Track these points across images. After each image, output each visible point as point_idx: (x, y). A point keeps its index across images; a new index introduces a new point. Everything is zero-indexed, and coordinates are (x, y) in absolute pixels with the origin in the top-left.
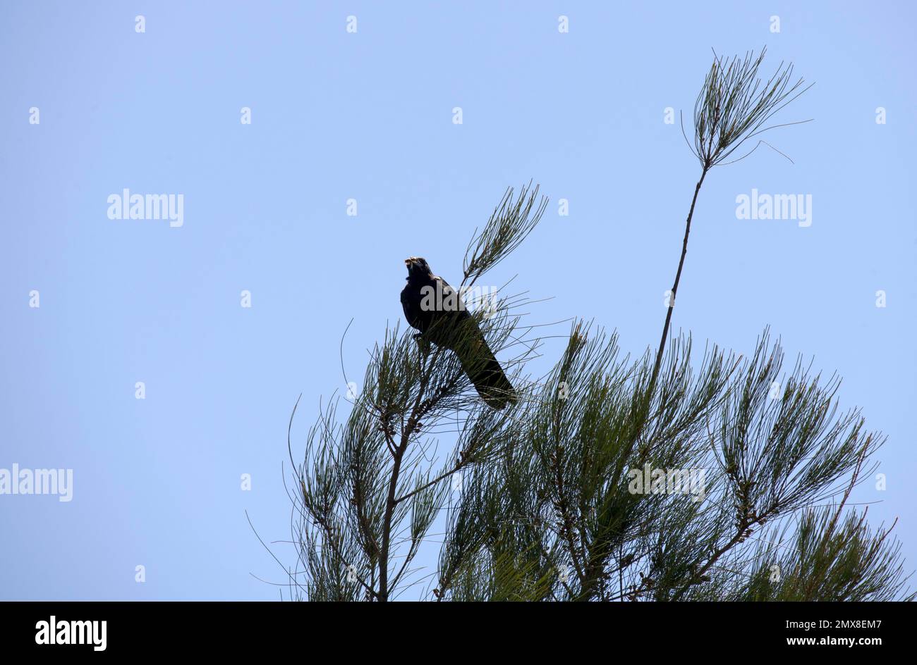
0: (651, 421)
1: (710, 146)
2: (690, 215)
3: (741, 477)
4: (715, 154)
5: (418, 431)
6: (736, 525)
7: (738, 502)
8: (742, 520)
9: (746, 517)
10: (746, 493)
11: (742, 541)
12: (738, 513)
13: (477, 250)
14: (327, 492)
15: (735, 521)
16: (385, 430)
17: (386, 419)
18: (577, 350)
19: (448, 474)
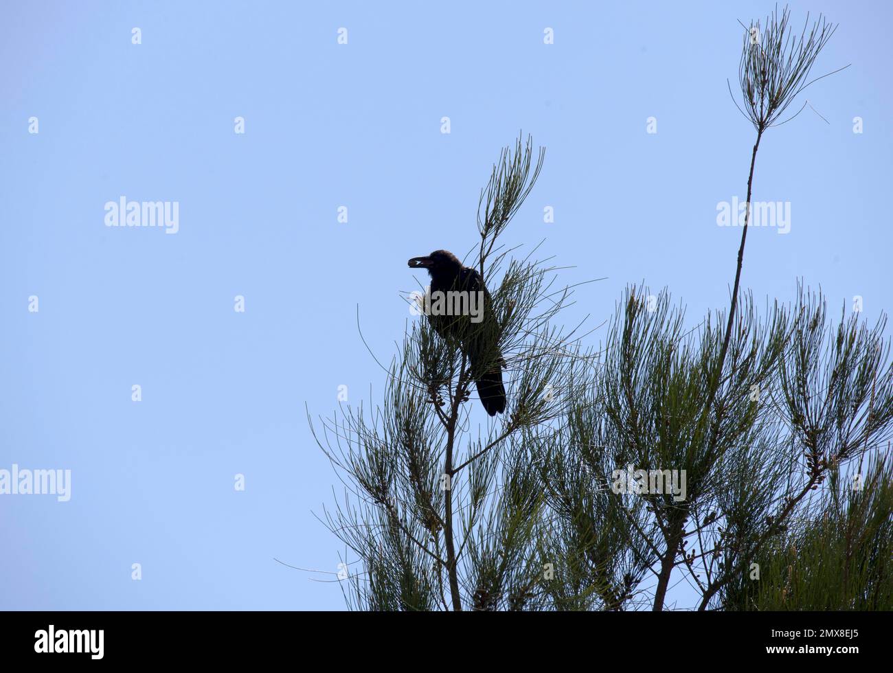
0: (723, 382)
1: (762, 109)
2: (751, 178)
3: (807, 427)
4: (768, 116)
5: (466, 400)
6: (808, 473)
7: (807, 451)
8: (813, 468)
9: (817, 464)
10: (814, 441)
11: (815, 488)
12: (808, 462)
13: (488, 208)
14: (381, 473)
15: (806, 470)
16: (434, 402)
17: (433, 390)
18: (636, 315)
19: (501, 439)
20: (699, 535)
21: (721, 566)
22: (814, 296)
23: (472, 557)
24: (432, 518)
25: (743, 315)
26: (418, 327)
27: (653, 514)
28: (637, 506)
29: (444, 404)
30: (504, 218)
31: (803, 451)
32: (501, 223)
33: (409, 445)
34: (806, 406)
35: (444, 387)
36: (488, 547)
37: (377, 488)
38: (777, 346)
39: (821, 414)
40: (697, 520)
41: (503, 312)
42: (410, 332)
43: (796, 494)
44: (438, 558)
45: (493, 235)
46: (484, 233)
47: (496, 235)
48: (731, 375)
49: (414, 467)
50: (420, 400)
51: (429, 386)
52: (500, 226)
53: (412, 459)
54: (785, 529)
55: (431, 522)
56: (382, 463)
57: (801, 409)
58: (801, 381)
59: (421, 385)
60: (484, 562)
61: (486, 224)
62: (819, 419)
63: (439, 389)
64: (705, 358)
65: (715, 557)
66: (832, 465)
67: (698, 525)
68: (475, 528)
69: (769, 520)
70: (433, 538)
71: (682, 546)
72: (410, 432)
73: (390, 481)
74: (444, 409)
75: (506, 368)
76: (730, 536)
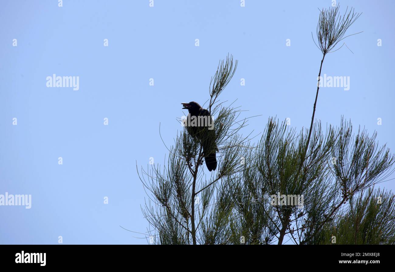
0: (307, 158)
1: (325, 45)
3: (342, 177)
4: (328, 48)
5: (201, 164)
6: (342, 197)
7: (342, 187)
8: (344, 195)
9: (346, 193)
10: (345, 183)
11: (345, 203)
12: (342, 192)
13: (214, 85)
14: (165, 194)
15: (341, 195)
16: (188, 165)
17: (188, 160)
18: (272, 130)
19: (215, 181)
20: (296, 222)
21: (305, 234)
22: (348, 123)
23: (203, 230)
24: (186, 213)
25: (317, 131)
26: (182, 134)
27: (277, 213)
28: (270, 209)
29: (192, 166)
30: (220, 90)
31: (340, 187)
32: (219, 91)
33: (177, 182)
34: (342, 169)
35: (193, 159)
36: (210, 226)
37: (164, 200)
38: (330, 144)
39: (348, 172)
40: (296, 215)
41: (218, 128)
42: (179, 136)
43: (337, 206)
44: (188, 229)
45: (216, 96)
46: (212, 95)
47: (217, 96)
48: (310, 155)
49: (179, 191)
50: (182, 164)
51: (186, 158)
52: (218, 92)
53: (178, 188)
54: (331, 219)
55: (185, 215)
56: (166, 189)
57: (340, 170)
58: (341, 158)
59: (183, 157)
60: (208, 233)
61: (213, 92)
62: (347, 174)
63: (191, 159)
64: (300, 148)
65: (303, 231)
66: (352, 194)
67: (296, 217)
68: (204, 218)
69: (325, 216)
70: (186, 221)
71: (289, 226)
72: (177, 177)
73: (169, 197)
74: (192, 167)
75: (218, 151)
76: (309, 222)
